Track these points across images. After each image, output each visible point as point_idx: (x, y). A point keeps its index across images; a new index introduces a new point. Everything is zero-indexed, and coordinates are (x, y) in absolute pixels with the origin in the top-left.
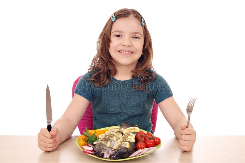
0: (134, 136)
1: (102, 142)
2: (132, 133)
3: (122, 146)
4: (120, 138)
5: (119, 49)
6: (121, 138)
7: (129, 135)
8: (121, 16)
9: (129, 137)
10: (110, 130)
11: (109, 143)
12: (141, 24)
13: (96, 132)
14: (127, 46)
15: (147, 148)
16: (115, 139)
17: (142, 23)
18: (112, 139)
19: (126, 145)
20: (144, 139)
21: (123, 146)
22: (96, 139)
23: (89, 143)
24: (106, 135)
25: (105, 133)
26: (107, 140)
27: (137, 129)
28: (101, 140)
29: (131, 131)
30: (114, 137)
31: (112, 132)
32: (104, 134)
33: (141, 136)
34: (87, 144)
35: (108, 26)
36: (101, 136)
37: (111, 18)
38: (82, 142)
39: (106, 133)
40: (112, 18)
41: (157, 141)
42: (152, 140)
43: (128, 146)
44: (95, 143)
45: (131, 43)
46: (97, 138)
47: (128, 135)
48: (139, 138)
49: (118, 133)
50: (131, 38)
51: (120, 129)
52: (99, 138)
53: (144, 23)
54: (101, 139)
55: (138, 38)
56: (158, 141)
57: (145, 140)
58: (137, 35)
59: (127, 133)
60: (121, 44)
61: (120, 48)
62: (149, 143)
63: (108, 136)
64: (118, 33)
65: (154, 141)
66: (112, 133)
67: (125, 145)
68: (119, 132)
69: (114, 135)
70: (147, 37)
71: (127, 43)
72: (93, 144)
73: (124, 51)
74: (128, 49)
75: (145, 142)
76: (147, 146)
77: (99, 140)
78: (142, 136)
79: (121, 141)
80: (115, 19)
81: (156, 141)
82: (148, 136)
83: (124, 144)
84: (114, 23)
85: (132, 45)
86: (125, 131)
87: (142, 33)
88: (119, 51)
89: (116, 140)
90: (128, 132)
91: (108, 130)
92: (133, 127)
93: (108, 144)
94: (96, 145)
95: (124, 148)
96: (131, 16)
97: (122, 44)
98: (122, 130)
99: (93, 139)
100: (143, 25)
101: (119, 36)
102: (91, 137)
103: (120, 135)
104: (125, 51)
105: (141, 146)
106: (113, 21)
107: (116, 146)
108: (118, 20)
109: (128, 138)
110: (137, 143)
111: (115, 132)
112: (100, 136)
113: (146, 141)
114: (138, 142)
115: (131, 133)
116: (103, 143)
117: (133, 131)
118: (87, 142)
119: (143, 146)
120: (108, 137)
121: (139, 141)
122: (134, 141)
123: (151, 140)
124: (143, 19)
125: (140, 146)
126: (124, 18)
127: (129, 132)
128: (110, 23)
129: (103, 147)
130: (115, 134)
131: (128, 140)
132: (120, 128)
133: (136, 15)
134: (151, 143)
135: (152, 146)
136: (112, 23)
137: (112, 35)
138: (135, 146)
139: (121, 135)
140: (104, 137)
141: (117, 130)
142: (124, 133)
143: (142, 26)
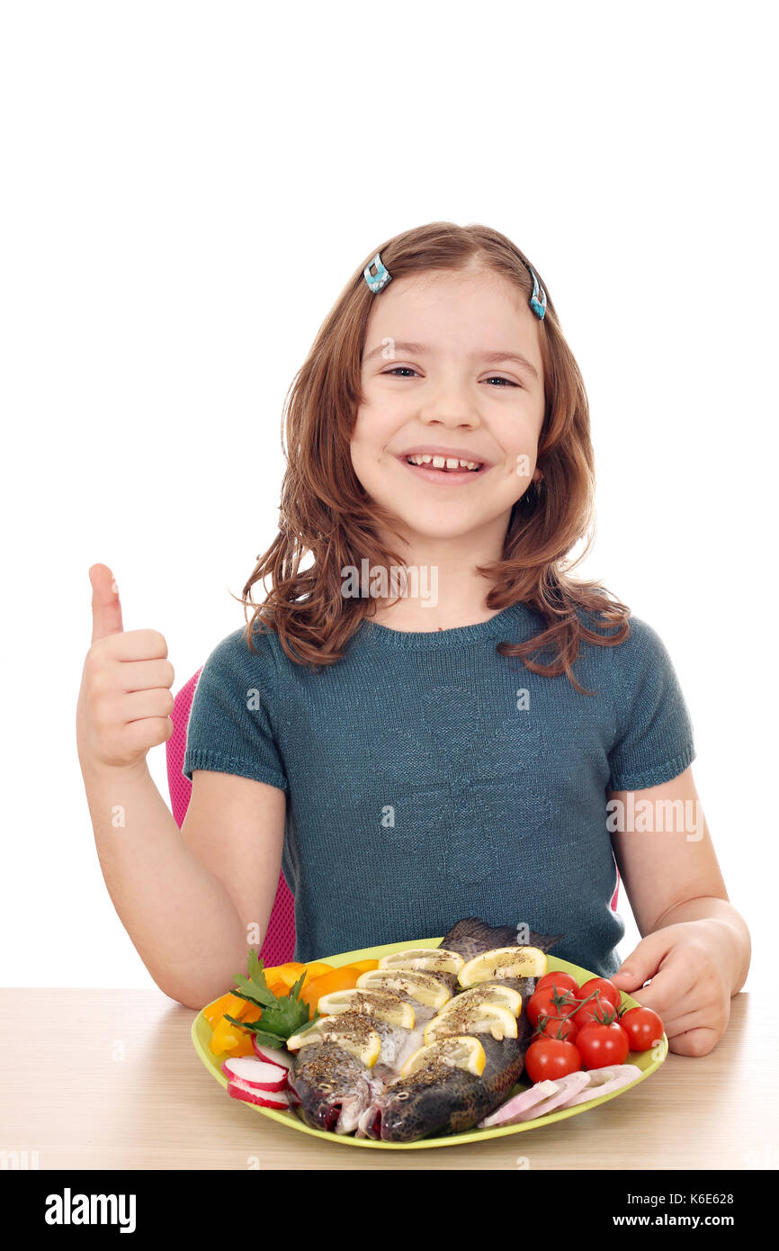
0: (515, 1001)
1: (334, 1037)
2: (508, 982)
3: (443, 1059)
4: (436, 1015)
5: (403, 444)
6: (443, 1015)
7: (489, 996)
8: (420, 260)
9: (485, 1008)
10: (384, 968)
11: (373, 1039)
12: (532, 307)
13: (304, 975)
14: (451, 429)
15: (585, 1069)
16: (406, 1016)
17: (535, 299)
18: (390, 1016)
19: (466, 1055)
20: (572, 1019)
21: (451, 1063)
22: (305, 1019)
23: (262, 1043)
24: (361, 998)
25: (354, 987)
26: (361, 1023)
27: (537, 962)
28: (331, 1028)
29: (502, 972)
30: (406, 1007)
31: (397, 976)
32: (353, 992)
33: (557, 1003)
34: (255, 1047)
35: (347, 315)
36: (332, 1002)
37: (362, 275)
38: (229, 1036)
39: (363, 982)
40: (367, 273)
41: (641, 1029)
42: (616, 1026)
43: (475, 1059)
44: (294, 1042)
45: (475, 411)
46: (312, 1014)
47: (480, 994)
48: (544, 1012)
49: (429, 985)
50: (475, 385)
51: (442, 959)
52: (318, 1015)
53: (545, 303)
54: (332, 1019)
55: (514, 385)
56: (647, 1028)
57: (578, 1023)
58: (506, 368)
59: (478, 985)
60: (417, 417)
61: (414, 438)
62: (596, 1044)
63: (370, 999)
64: (404, 359)
65: (627, 1029)
66: (396, 985)
67: (457, 1058)
68: (437, 975)
69: (403, 993)
70: (562, 383)
71: (452, 410)
72: (283, 1048)
73: (433, 455)
74: (457, 442)
75: (573, 1038)
76: (587, 1062)
77: (320, 1023)
78: (560, 1001)
79: (443, 1030)
80: (385, 276)
81: (635, 1028)
82: (595, 1001)
83: (458, 1052)
84: (378, 297)
85: (484, 425)
86: (470, 968)
87: (534, 358)
88: (407, 459)
89: (416, 1024)
90: (486, 974)
91: (374, 965)
92: (512, 950)
93: (372, 1049)
94: (302, 1052)
95: (457, 1070)
96: (475, 262)
97: (428, 416)
98: (455, 963)
99: (290, 1019)
100: (542, 314)
101: (405, 372)
102: (275, 1006)
103: (440, 997)
104: (440, 455)
105: (551, 1062)
106: (374, 286)
107: (414, 1058)
108: (401, 286)
109: (478, 1013)
110: (529, 1044)
111: (413, 979)
112: (324, 1004)
113: (584, 1034)
114: (537, 1038)
115: (498, 982)
116: (342, 1042)
117: (511, 972)
118: (254, 1036)
119: (562, 1061)
120: (368, 1007)
121: (544, 1031)
122: (511, 1030)
123: (609, 1024)
124: (541, 283)
125: (544, 1060)
126: (435, 273)
127: (492, 978)
128: (358, 300)
129: (339, 1068)
130: (412, 989)
131: (481, 1027)
132: (442, 952)
133: (500, 258)
134: (609, 1045)
135: (616, 1059)
136: (372, 298)
137: (370, 367)
138: (519, 1063)
139: (444, 992)
140: (346, 1007)
141: (422, 963)
142: (464, 981)
143: (536, 315)
